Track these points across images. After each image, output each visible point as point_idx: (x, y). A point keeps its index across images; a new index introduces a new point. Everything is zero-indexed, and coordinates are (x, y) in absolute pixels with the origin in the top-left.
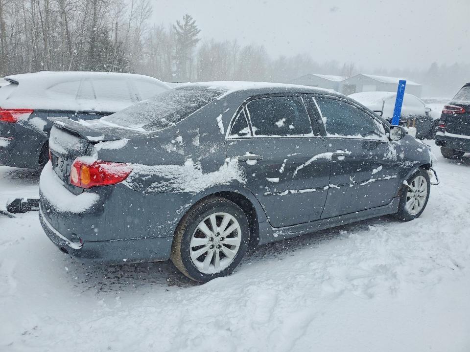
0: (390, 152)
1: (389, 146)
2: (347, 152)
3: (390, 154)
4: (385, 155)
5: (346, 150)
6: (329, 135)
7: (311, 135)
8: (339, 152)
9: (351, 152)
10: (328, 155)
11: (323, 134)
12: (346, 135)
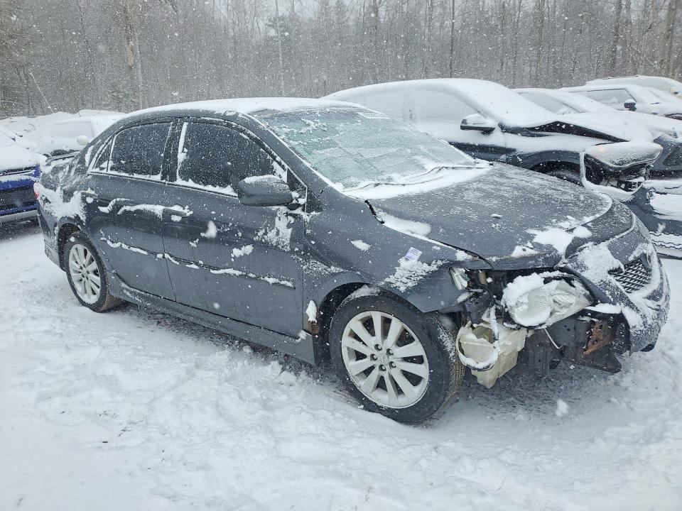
0: (274, 231)
1: (277, 219)
2: (186, 211)
3: (271, 235)
4: (260, 233)
5: (187, 207)
6: (179, 181)
7: (158, 178)
8: (177, 208)
9: (191, 212)
10: (158, 209)
11: (173, 178)
12: (205, 184)
